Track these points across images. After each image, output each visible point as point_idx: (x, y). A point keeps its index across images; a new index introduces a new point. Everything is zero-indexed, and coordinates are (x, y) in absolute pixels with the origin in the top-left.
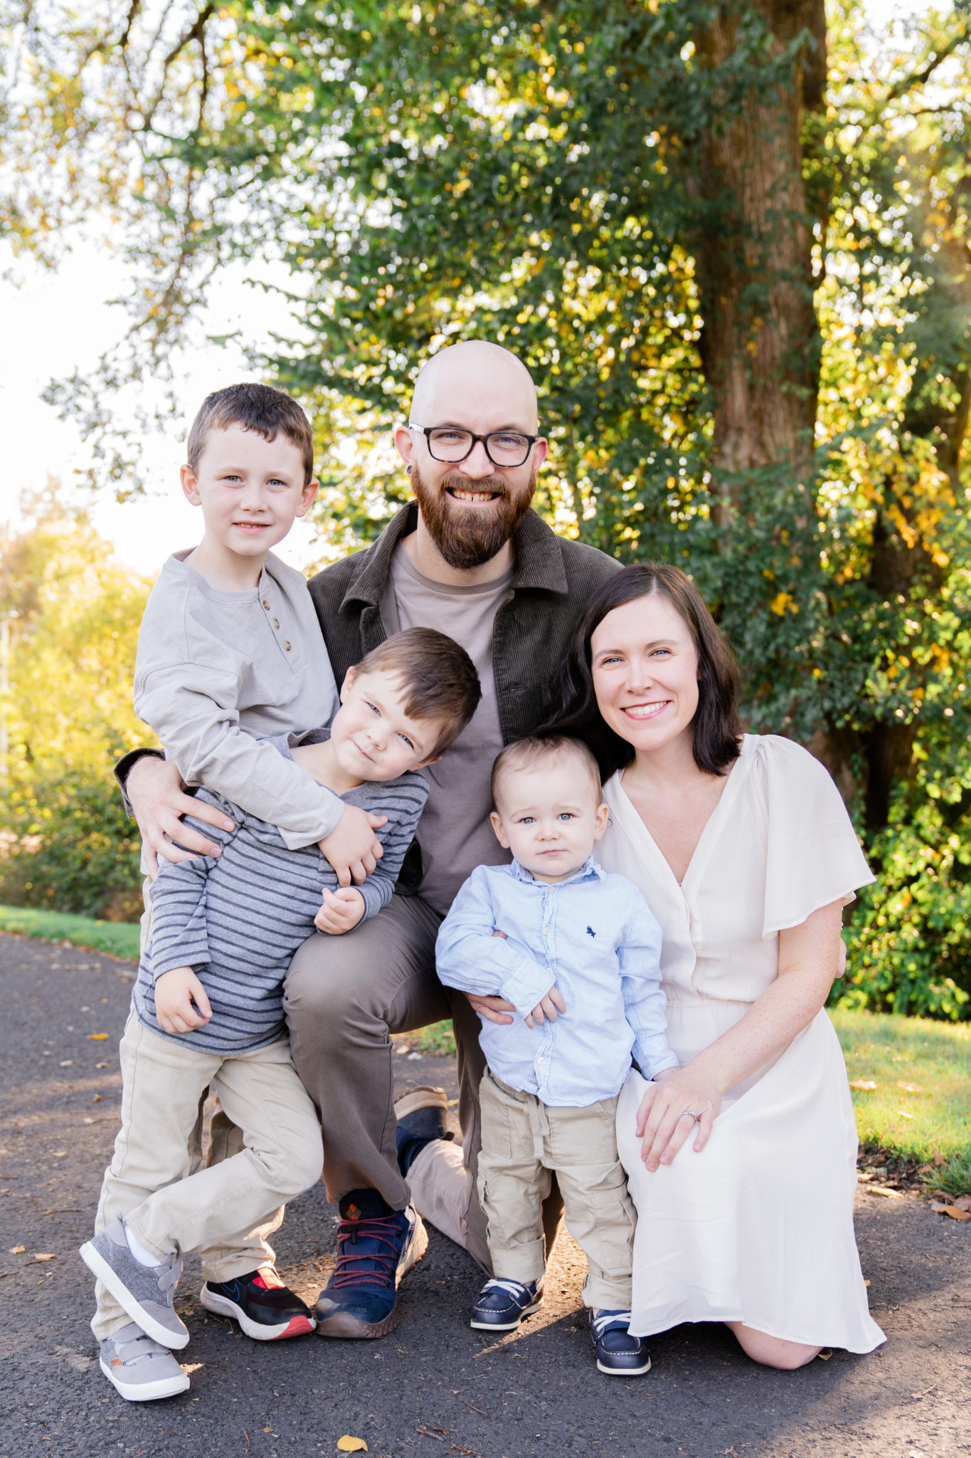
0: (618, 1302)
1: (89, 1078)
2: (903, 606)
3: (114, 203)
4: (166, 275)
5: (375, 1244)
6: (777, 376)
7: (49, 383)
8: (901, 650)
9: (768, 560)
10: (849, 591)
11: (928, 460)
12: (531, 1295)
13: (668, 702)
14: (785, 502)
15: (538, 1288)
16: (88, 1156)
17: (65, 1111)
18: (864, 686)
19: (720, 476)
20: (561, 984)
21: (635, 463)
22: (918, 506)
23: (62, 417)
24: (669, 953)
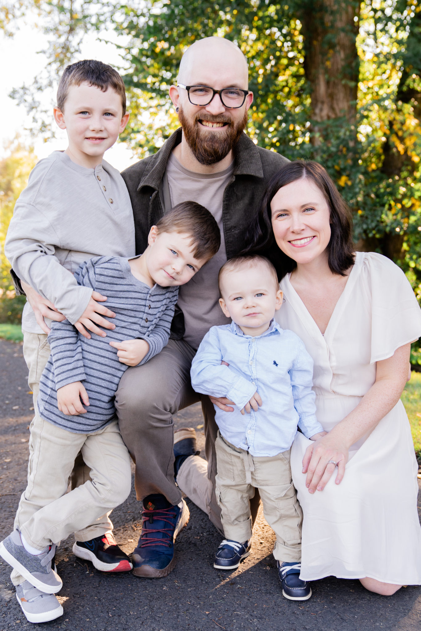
0: (293, 558)
1: (26, 416)
2: (398, 181)
3: (39, 7)
4: (63, 39)
5: (162, 524)
6: (340, 76)
7: (11, 90)
8: (397, 201)
9: (337, 161)
10: (374, 175)
11: (409, 114)
12: (245, 548)
13: (314, 237)
14: (345, 134)
15: (249, 544)
16: (21, 461)
17: (13, 434)
18: (381, 217)
19: (314, 123)
20: (260, 391)
21: (275, 118)
22: (405, 135)
23: (18, 105)
24: (318, 371)
